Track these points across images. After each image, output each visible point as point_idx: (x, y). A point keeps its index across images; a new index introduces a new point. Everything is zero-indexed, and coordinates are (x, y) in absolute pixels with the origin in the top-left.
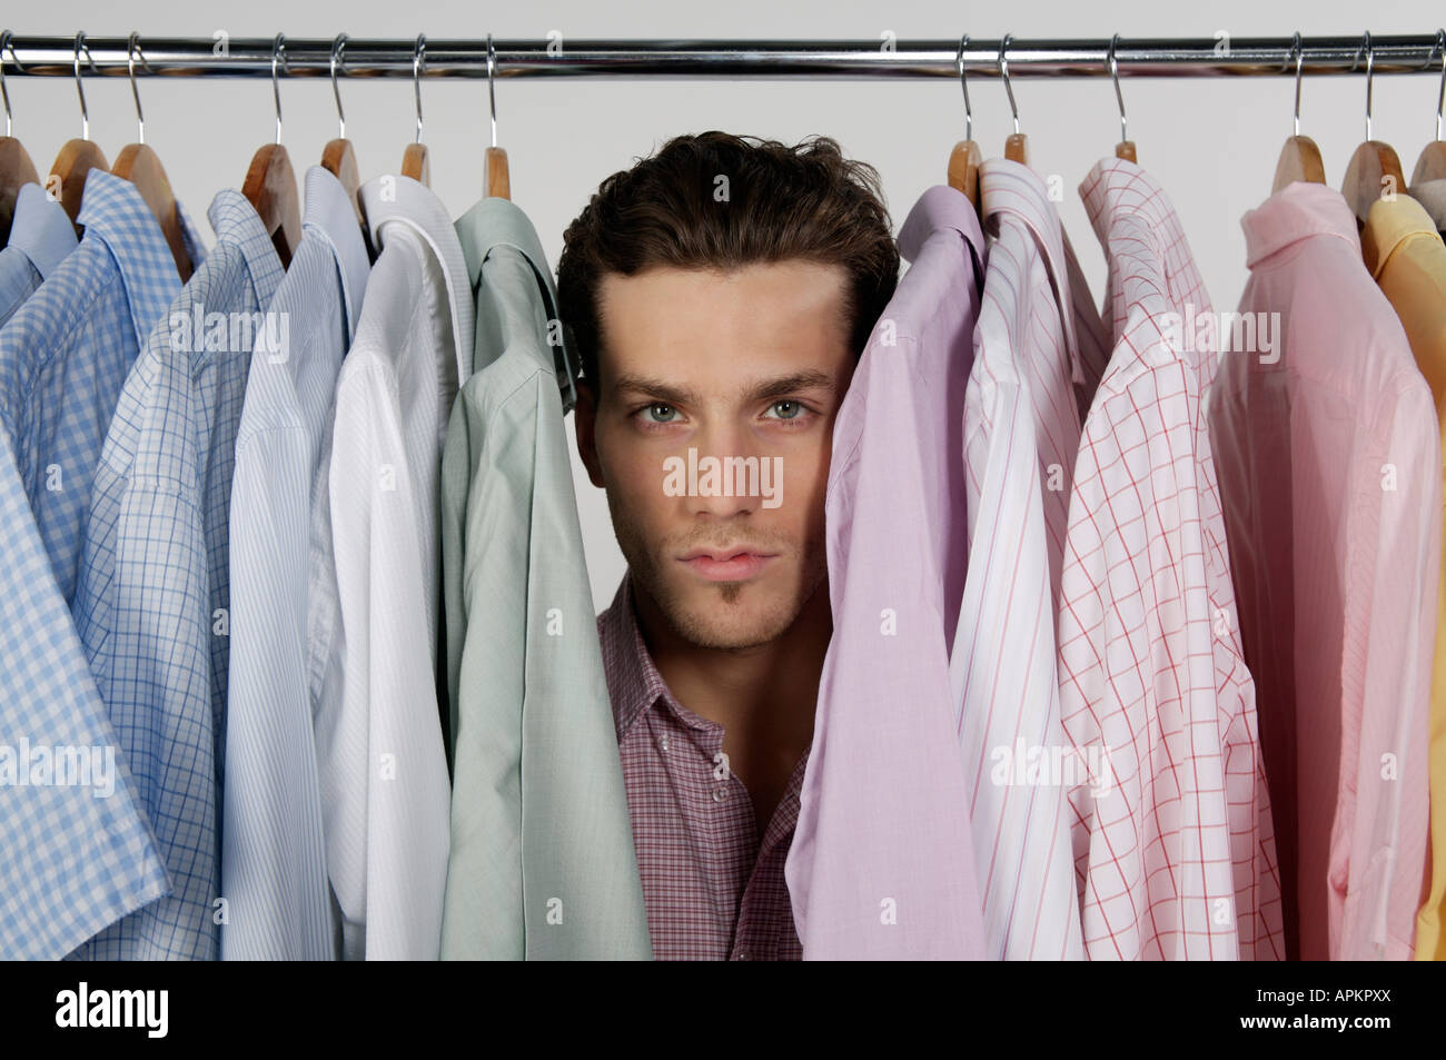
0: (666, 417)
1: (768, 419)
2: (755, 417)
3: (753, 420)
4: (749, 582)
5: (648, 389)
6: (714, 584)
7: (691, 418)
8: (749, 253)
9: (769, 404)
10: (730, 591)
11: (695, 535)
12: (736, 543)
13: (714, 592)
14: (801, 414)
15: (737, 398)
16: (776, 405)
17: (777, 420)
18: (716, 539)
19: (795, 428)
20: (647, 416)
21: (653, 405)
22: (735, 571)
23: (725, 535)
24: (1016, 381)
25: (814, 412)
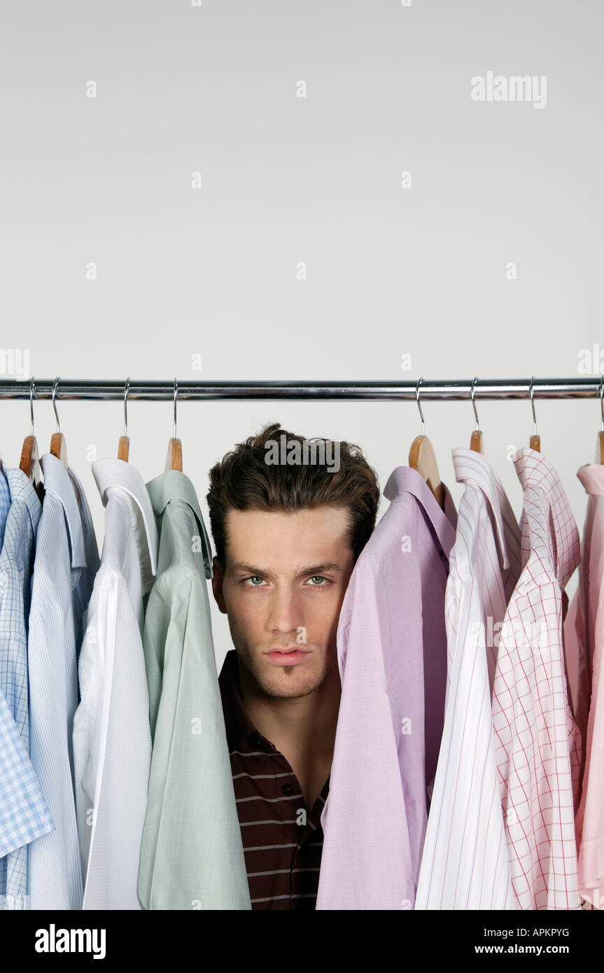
0: (258, 582)
1: (308, 584)
2: (302, 583)
3: (301, 585)
4: (297, 665)
5: (251, 570)
6: (282, 666)
7: (271, 583)
8: (299, 504)
9: (308, 577)
10: (288, 669)
11: (273, 641)
12: (291, 646)
13: (281, 670)
14: (324, 582)
15: (293, 575)
16: (312, 578)
17: (313, 585)
18: (282, 643)
19: (321, 589)
20: (250, 582)
21: (252, 578)
22: (290, 660)
23: (286, 641)
24: (471, 580)
25: (331, 582)
